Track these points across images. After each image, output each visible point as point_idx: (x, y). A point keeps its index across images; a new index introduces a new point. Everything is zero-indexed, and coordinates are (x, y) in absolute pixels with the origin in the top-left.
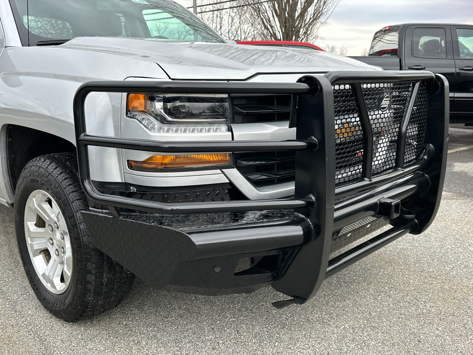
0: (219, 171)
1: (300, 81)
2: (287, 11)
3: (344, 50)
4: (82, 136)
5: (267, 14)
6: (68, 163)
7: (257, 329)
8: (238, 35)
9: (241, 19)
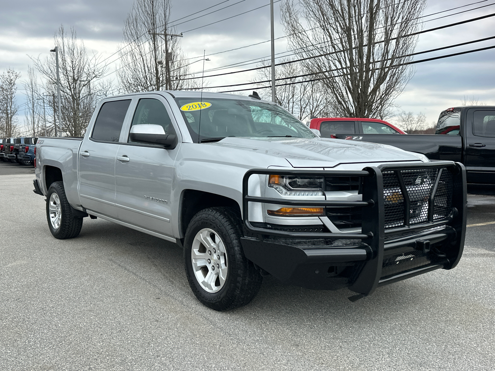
0: (317, 218)
1: (364, 169)
2: (360, 87)
3: (422, 117)
4: (246, 197)
5: (341, 91)
6: (226, 213)
7: (338, 321)
8: (310, 103)
9: (314, 88)
